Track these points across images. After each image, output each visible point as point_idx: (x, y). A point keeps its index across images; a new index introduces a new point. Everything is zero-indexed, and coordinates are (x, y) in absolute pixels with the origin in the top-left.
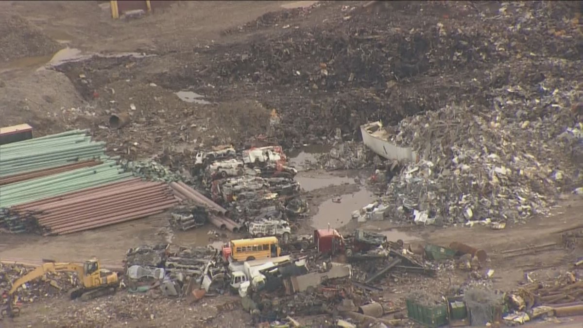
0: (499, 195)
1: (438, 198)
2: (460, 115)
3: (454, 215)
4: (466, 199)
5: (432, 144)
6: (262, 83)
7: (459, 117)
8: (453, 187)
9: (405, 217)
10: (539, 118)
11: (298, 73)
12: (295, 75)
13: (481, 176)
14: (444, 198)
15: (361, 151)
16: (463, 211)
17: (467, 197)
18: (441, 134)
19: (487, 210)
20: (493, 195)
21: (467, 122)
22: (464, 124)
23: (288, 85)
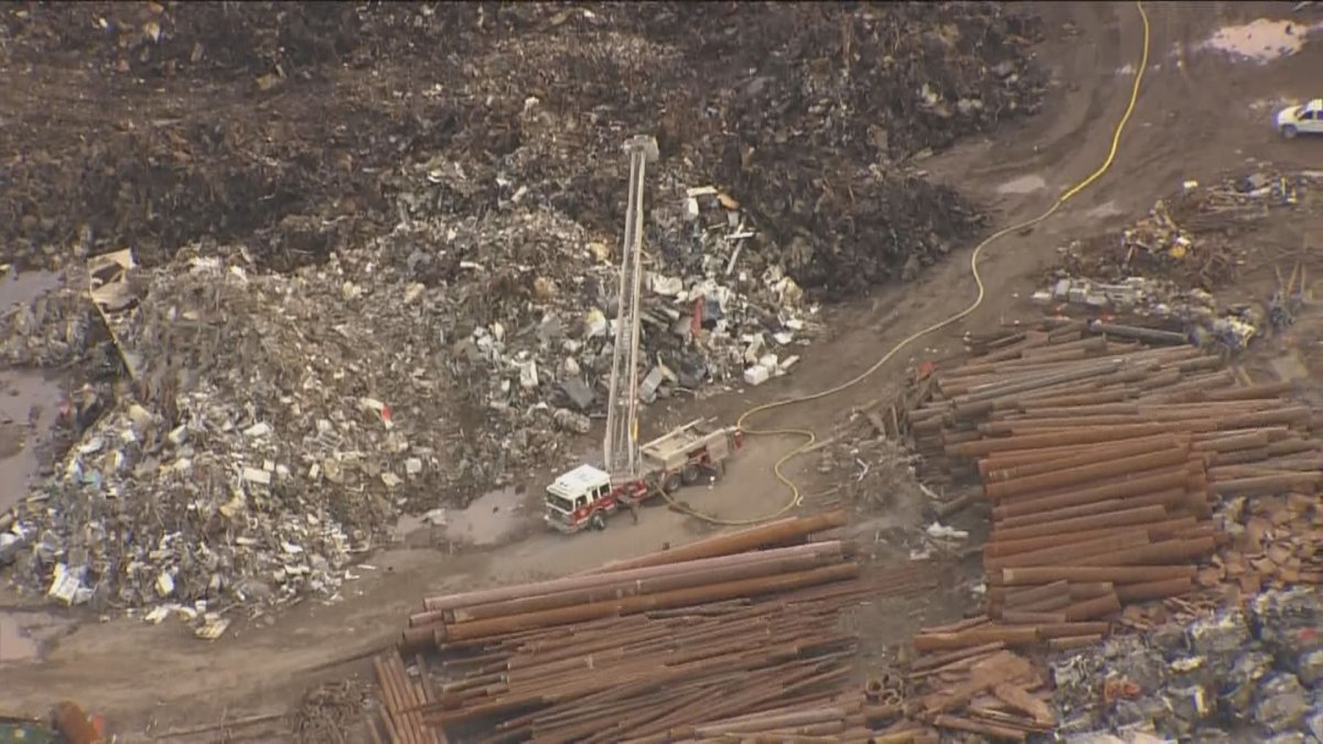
0: (240, 540)
1: (112, 538)
2: (227, 304)
3: (137, 584)
4: (168, 544)
5: (169, 362)
6: (25, 43)
7: (226, 309)
8: (147, 511)
9: (36, 577)
10: (445, 283)
11: (103, 23)
12: (96, 26)
13: (212, 487)
14: (125, 536)
15: (75, 323)
16: (153, 576)
17: (172, 540)
18: (187, 345)
19: (207, 576)
20: (228, 538)
21: (239, 325)
22: (233, 329)
23: (76, 53)
